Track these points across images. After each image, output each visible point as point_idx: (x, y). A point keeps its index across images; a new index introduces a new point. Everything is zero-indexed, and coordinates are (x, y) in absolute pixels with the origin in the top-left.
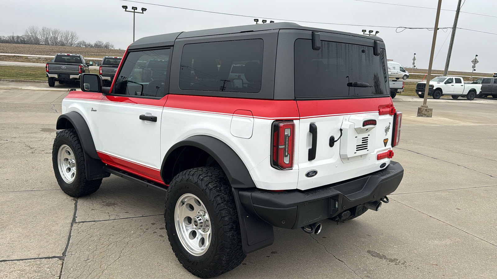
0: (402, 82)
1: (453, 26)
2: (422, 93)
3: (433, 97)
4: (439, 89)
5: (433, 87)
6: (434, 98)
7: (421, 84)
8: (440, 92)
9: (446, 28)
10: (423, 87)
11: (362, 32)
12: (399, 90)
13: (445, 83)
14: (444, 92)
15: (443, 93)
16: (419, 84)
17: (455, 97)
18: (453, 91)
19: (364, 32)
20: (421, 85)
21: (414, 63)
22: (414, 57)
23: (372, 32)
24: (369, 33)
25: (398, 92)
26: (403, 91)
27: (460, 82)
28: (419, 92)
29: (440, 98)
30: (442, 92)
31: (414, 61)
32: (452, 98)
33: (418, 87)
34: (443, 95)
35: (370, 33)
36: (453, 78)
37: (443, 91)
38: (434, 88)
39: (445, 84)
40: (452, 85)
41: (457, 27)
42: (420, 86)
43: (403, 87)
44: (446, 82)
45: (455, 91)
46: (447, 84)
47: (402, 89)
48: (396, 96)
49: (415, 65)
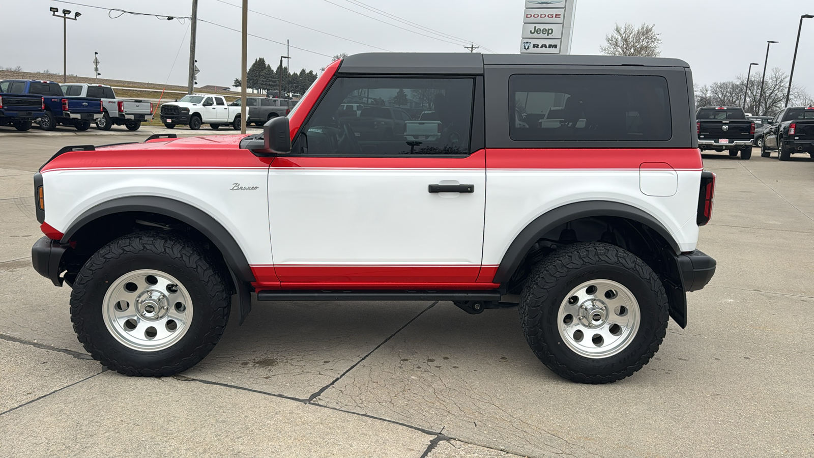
0: (149, 104)
1: (192, 15)
2: (172, 121)
3: (190, 127)
4: (197, 114)
5: (189, 111)
6: (192, 129)
7: (168, 106)
8: (199, 119)
9: (182, 18)
10: (173, 111)
11: (51, 10)
12: (147, 117)
13: (204, 105)
14: (204, 119)
15: (203, 121)
16: (165, 106)
17: (215, 126)
18: (215, 117)
19: (54, 12)
20: (169, 108)
21: (97, 69)
22: (95, 58)
23: (69, 14)
24: (63, 15)
25: (146, 121)
26: (153, 119)
27: (223, 104)
28: (167, 120)
29: (201, 128)
30: (201, 119)
31: (96, 66)
32: (210, 128)
33: (163, 111)
34: (203, 123)
35: (65, 15)
36: (212, 98)
37: (202, 117)
38: (191, 113)
39: (203, 107)
40: (213, 108)
41: (198, 17)
42: (167, 110)
43: (151, 112)
44: (204, 102)
45: (217, 117)
46: (206, 107)
47: (151, 114)
48: (141, 126)
49: (99, 72)
